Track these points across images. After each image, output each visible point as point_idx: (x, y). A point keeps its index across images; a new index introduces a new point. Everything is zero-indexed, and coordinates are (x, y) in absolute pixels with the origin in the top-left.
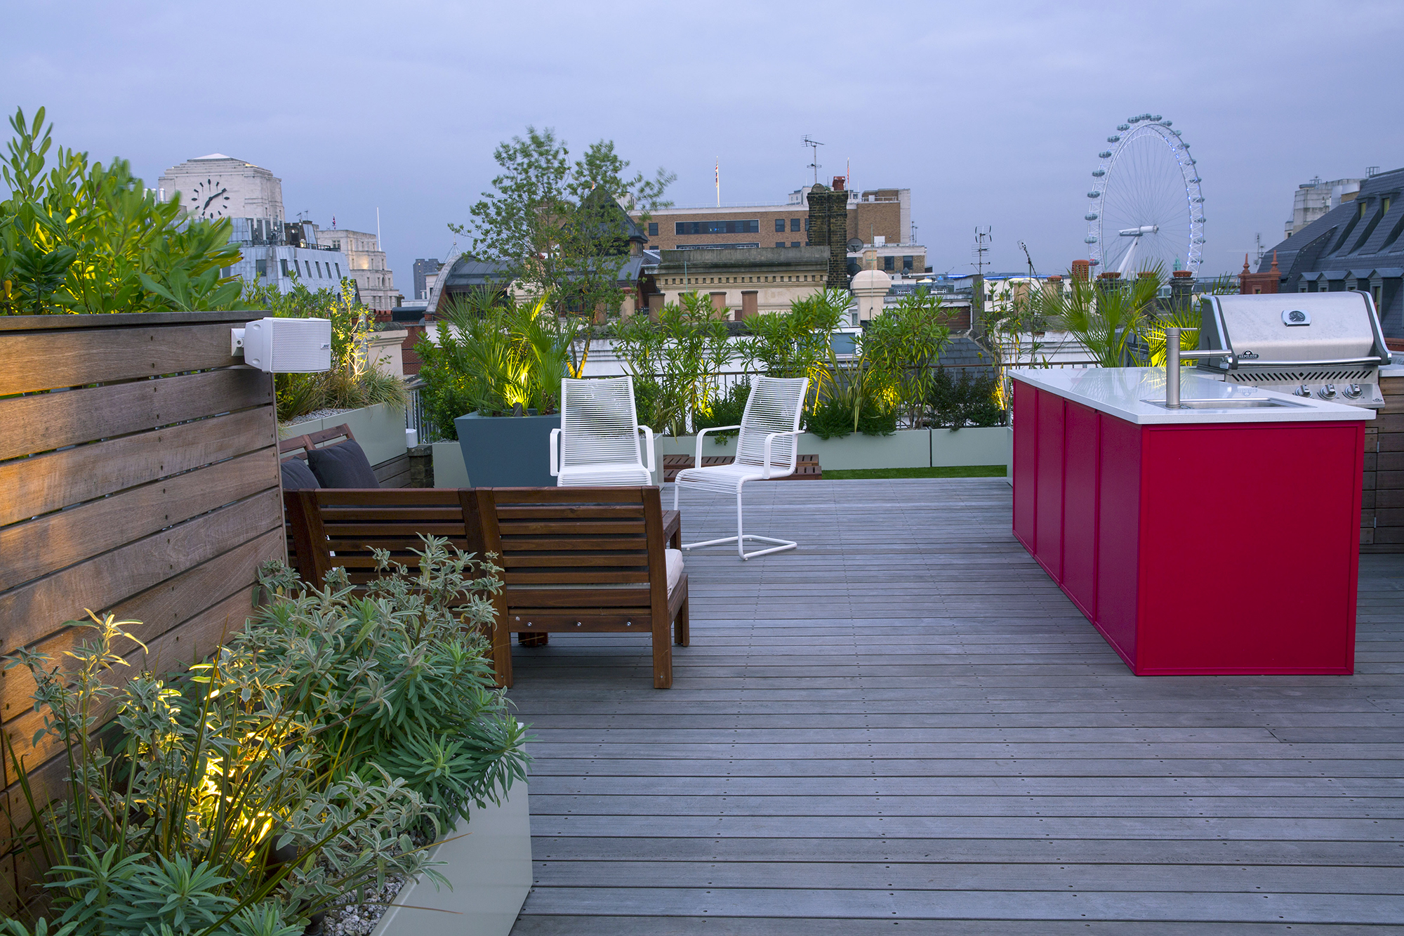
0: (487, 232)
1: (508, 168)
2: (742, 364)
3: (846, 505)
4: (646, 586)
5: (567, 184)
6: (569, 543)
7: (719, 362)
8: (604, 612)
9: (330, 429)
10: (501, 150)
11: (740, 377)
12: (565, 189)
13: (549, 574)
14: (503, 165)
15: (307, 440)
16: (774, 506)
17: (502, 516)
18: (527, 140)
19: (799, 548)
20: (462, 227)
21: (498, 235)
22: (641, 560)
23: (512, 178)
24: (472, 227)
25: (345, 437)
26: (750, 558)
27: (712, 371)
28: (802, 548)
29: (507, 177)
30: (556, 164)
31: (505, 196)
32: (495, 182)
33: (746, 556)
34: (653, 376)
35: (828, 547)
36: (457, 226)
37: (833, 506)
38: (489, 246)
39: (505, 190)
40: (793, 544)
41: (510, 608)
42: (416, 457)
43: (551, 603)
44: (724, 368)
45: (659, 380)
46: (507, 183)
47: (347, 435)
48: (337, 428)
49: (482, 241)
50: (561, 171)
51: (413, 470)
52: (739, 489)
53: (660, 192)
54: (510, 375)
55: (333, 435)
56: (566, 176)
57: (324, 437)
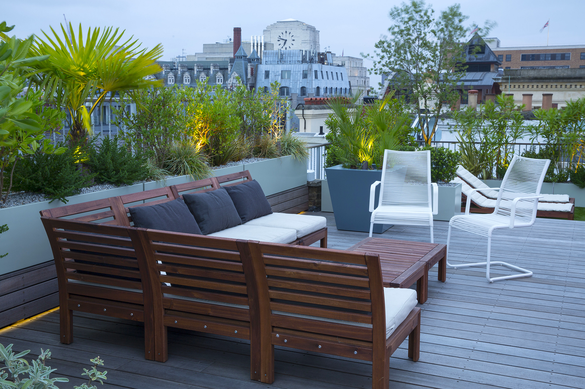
0: (383, 57)
1: (397, 21)
2: (530, 139)
3: (580, 243)
4: (370, 326)
5: (431, 30)
6: (314, 287)
7: (515, 137)
8: (340, 341)
9: (234, 174)
10: (394, 10)
11: (529, 146)
12: (429, 33)
13: (300, 307)
14: (394, 18)
15: (214, 181)
16: (528, 239)
17: (267, 262)
18: (409, 4)
19: (534, 276)
20: (368, 55)
21: (389, 59)
22: (366, 306)
23: (399, 27)
24: (374, 55)
25: (246, 179)
26: (495, 282)
27: (511, 142)
28: (537, 276)
29: (396, 26)
30: (425, 18)
31: (393, 37)
32: (390, 29)
33: (492, 280)
34: (474, 143)
35: (556, 278)
36: (365, 54)
37: (570, 242)
38: (384, 66)
39: (394, 33)
40: (530, 273)
41: (273, 327)
42: (312, 187)
43: (301, 328)
44: (518, 141)
45: (478, 147)
46: (396, 30)
47: (247, 177)
48: (240, 173)
49: (379, 62)
50: (428, 22)
51: (310, 195)
52: (490, 234)
53: (487, 33)
54: (362, 144)
55: (236, 177)
56: (430, 24)
57: (228, 179)
